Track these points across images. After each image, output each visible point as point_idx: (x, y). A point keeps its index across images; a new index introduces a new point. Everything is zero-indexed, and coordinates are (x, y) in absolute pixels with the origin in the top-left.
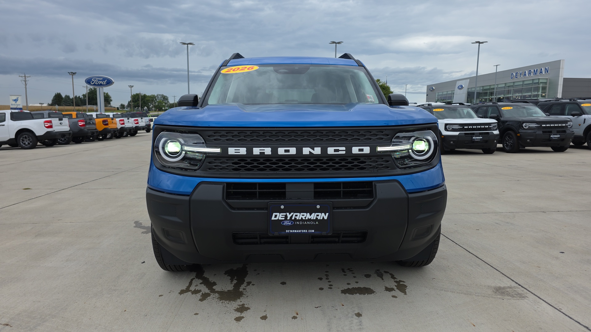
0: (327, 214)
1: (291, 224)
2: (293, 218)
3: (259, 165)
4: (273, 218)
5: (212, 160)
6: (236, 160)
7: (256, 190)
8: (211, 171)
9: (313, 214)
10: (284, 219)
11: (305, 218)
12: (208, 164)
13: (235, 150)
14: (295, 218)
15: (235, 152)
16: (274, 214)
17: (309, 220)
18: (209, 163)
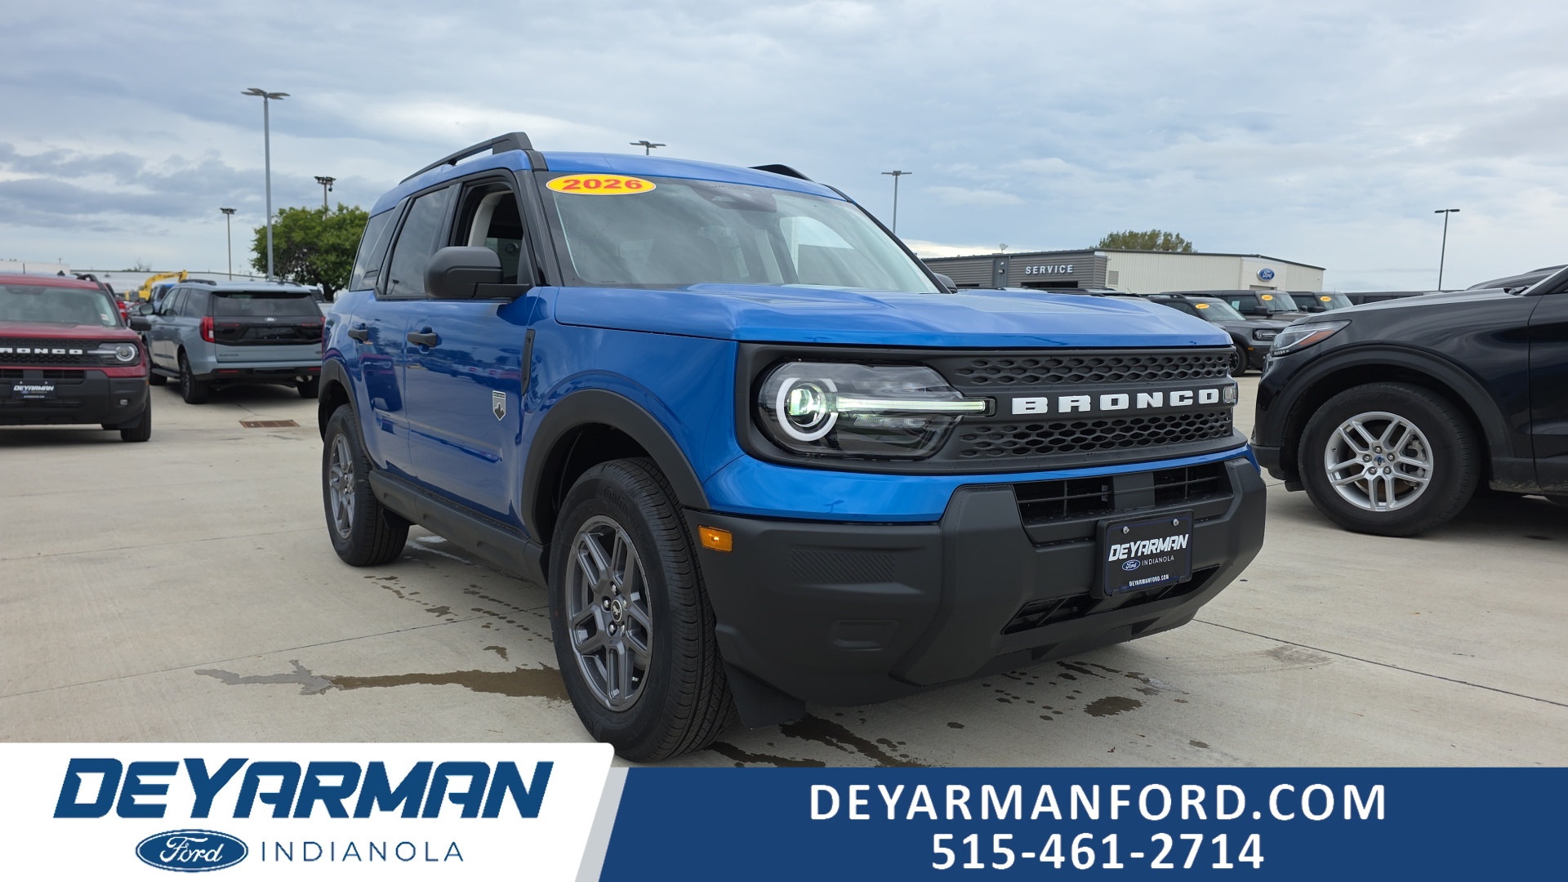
0: (1187, 536)
1: (1137, 565)
2: (1139, 554)
3: (1064, 438)
4: (1111, 558)
5: (972, 429)
6: (1021, 428)
7: (1063, 495)
8: (971, 458)
9: (1168, 538)
10: (1126, 556)
11: (1156, 549)
12: (962, 440)
13: (1027, 403)
14: (1143, 553)
15: (1027, 409)
16: (1113, 547)
17: (1162, 553)
18: (964, 437)
